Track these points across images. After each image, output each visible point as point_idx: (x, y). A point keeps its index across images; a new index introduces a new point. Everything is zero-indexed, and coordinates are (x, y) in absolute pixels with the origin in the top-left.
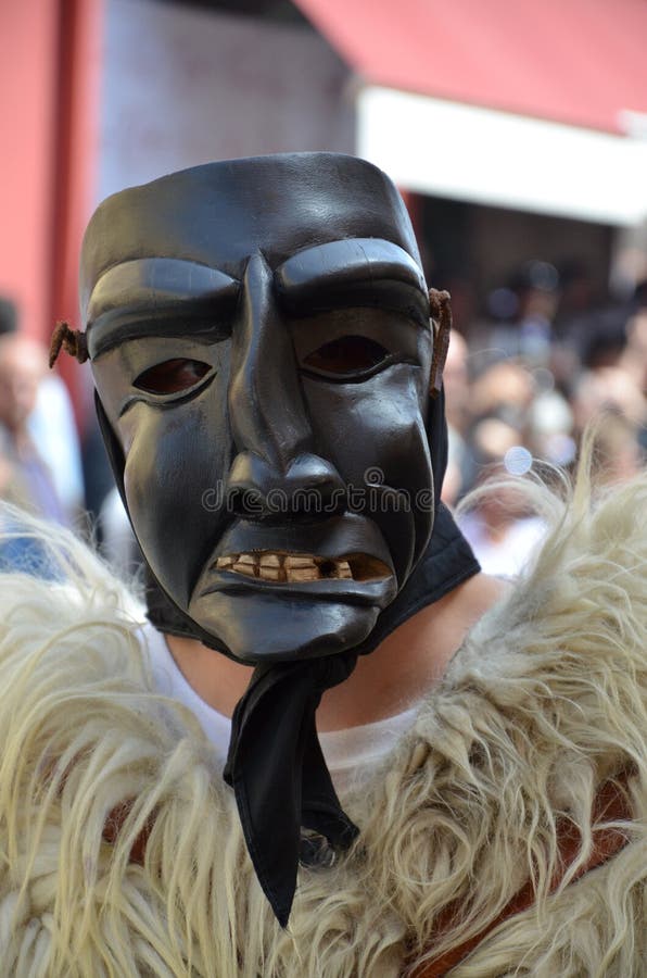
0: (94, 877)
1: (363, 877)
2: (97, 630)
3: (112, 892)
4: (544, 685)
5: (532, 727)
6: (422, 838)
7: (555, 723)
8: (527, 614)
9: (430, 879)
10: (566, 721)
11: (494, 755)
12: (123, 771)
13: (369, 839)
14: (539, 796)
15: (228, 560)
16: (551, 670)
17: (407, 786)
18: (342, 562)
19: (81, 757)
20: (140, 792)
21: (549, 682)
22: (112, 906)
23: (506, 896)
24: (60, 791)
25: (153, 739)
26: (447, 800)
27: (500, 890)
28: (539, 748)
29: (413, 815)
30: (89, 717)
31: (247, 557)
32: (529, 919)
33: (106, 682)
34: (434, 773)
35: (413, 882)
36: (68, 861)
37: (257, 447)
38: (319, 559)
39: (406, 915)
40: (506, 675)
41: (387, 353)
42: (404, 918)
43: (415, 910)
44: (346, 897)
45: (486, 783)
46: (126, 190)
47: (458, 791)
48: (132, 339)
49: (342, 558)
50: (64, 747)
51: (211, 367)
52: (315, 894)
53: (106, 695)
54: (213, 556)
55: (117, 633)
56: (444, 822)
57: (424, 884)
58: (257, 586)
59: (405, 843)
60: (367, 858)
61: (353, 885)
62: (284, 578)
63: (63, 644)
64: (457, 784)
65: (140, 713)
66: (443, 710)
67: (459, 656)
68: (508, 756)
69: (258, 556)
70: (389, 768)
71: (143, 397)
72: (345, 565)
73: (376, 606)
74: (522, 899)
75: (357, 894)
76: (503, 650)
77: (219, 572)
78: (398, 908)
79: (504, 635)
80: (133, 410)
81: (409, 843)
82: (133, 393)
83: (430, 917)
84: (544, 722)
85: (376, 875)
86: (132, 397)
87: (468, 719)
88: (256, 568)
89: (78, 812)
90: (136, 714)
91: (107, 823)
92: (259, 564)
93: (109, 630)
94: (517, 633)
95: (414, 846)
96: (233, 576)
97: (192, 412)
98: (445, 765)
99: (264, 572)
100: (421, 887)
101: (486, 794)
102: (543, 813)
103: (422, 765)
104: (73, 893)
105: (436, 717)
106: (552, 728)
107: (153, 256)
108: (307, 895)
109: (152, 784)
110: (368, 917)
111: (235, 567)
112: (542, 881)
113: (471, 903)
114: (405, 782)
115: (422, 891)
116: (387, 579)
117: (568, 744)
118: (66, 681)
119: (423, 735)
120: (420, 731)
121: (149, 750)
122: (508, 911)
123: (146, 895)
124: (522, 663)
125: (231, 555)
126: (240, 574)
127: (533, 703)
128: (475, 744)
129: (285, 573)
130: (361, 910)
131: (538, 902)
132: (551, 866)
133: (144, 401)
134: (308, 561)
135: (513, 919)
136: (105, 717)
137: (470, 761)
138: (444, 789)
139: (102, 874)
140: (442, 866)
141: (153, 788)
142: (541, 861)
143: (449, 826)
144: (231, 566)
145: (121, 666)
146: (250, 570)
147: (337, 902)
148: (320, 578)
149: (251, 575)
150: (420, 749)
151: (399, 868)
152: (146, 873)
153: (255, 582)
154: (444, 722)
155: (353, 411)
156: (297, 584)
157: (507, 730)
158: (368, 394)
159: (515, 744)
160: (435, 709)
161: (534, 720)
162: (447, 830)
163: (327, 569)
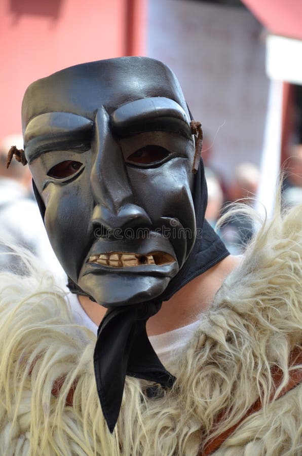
0: (48, 413)
1: (178, 401)
2: (44, 296)
3: (58, 420)
4: (261, 302)
5: (257, 323)
6: (206, 380)
7: (268, 320)
8: (251, 268)
9: (211, 398)
10: (273, 318)
11: (238, 337)
12: (60, 362)
13: (180, 382)
14: (261, 355)
15: (94, 258)
16: (264, 294)
17: (197, 354)
18: (149, 256)
19: (39, 357)
20: (69, 371)
21: (263, 300)
22: (58, 426)
23: (248, 405)
24: (30, 373)
25: (74, 346)
26: (216, 360)
27: (245, 402)
28: (261, 333)
29: (201, 369)
30: (42, 338)
31: (103, 256)
32: (260, 414)
33: (49, 320)
34: (210, 348)
35: (202, 400)
36: (35, 406)
37: (104, 202)
38: (138, 255)
39: (201, 417)
40: (241, 297)
41: (170, 153)
42: (200, 419)
43: (204, 413)
44: (171, 410)
45: (235, 350)
46: (39, 80)
47: (221, 355)
48: (46, 152)
49: (149, 254)
50: (31, 352)
51: (82, 164)
52: (155, 411)
53: (49, 326)
54: (88, 256)
55: (53, 297)
56: (216, 371)
57: (208, 400)
58: (108, 270)
59: (198, 383)
60: (180, 391)
61: (174, 404)
62: (121, 265)
63: (28, 304)
64: (221, 352)
65: (67, 334)
66: (212, 317)
67: (220, 292)
68: (245, 337)
69: (108, 255)
70: (188, 347)
71: (52, 180)
72: (151, 257)
73: (167, 276)
74: (256, 406)
75: (176, 409)
76: (241, 287)
77: (90, 264)
78: (197, 414)
79: (241, 279)
80: (48, 187)
81: (199, 382)
82: (48, 179)
83: (211, 416)
84: (262, 320)
85: (185, 398)
86: (47, 181)
87: (224, 320)
88: (108, 261)
89: (38, 383)
90: (65, 334)
91: (54, 386)
92: (109, 259)
93: (50, 295)
94: (247, 278)
95: (202, 384)
96: (97, 265)
97: (75, 187)
98: (215, 344)
99: (112, 263)
100: (206, 402)
101: (234, 355)
102: (263, 363)
103: (204, 345)
104: (39, 421)
105: (209, 321)
106: (266, 322)
107: (52, 111)
108: (152, 411)
109: (75, 366)
110: (182, 419)
111: (98, 261)
112: (265, 396)
113: (231, 409)
114: (196, 353)
115: (207, 404)
116: (173, 263)
117: (274, 329)
118: (30, 321)
119: (203, 330)
120: (202, 328)
121: (72, 351)
122: (250, 412)
123: (74, 421)
124: (249, 291)
125: (96, 255)
126: (100, 265)
127: (256, 310)
128: (229, 333)
129: (122, 263)
130: (179, 415)
131: (264, 406)
132: (270, 389)
133: (52, 182)
134: (132, 256)
135: (253, 415)
136: (50, 337)
137: (226, 341)
138: (214, 355)
139: (52, 412)
140: (216, 392)
141: (75, 368)
142: (265, 387)
143: (218, 372)
144: (96, 260)
145: (58, 312)
146: (105, 262)
147: (166, 413)
148: (139, 264)
149: (105, 264)
150: (202, 337)
151: (195, 394)
152: (74, 410)
153: (107, 268)
154: (213, 323)
155: (153, 182)
156: (127, 267)
157: (244, 325)
158: (161, 173)
159: (248, 331)
160: (209, 318)
161: (257, 319)
162: (218, 375)
163: (142, 260)
